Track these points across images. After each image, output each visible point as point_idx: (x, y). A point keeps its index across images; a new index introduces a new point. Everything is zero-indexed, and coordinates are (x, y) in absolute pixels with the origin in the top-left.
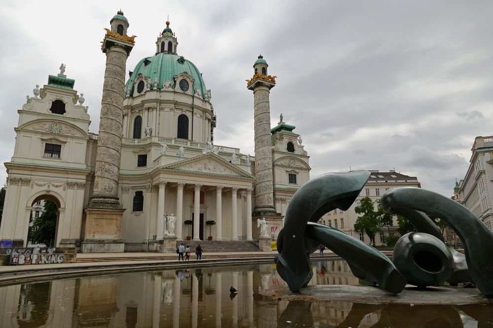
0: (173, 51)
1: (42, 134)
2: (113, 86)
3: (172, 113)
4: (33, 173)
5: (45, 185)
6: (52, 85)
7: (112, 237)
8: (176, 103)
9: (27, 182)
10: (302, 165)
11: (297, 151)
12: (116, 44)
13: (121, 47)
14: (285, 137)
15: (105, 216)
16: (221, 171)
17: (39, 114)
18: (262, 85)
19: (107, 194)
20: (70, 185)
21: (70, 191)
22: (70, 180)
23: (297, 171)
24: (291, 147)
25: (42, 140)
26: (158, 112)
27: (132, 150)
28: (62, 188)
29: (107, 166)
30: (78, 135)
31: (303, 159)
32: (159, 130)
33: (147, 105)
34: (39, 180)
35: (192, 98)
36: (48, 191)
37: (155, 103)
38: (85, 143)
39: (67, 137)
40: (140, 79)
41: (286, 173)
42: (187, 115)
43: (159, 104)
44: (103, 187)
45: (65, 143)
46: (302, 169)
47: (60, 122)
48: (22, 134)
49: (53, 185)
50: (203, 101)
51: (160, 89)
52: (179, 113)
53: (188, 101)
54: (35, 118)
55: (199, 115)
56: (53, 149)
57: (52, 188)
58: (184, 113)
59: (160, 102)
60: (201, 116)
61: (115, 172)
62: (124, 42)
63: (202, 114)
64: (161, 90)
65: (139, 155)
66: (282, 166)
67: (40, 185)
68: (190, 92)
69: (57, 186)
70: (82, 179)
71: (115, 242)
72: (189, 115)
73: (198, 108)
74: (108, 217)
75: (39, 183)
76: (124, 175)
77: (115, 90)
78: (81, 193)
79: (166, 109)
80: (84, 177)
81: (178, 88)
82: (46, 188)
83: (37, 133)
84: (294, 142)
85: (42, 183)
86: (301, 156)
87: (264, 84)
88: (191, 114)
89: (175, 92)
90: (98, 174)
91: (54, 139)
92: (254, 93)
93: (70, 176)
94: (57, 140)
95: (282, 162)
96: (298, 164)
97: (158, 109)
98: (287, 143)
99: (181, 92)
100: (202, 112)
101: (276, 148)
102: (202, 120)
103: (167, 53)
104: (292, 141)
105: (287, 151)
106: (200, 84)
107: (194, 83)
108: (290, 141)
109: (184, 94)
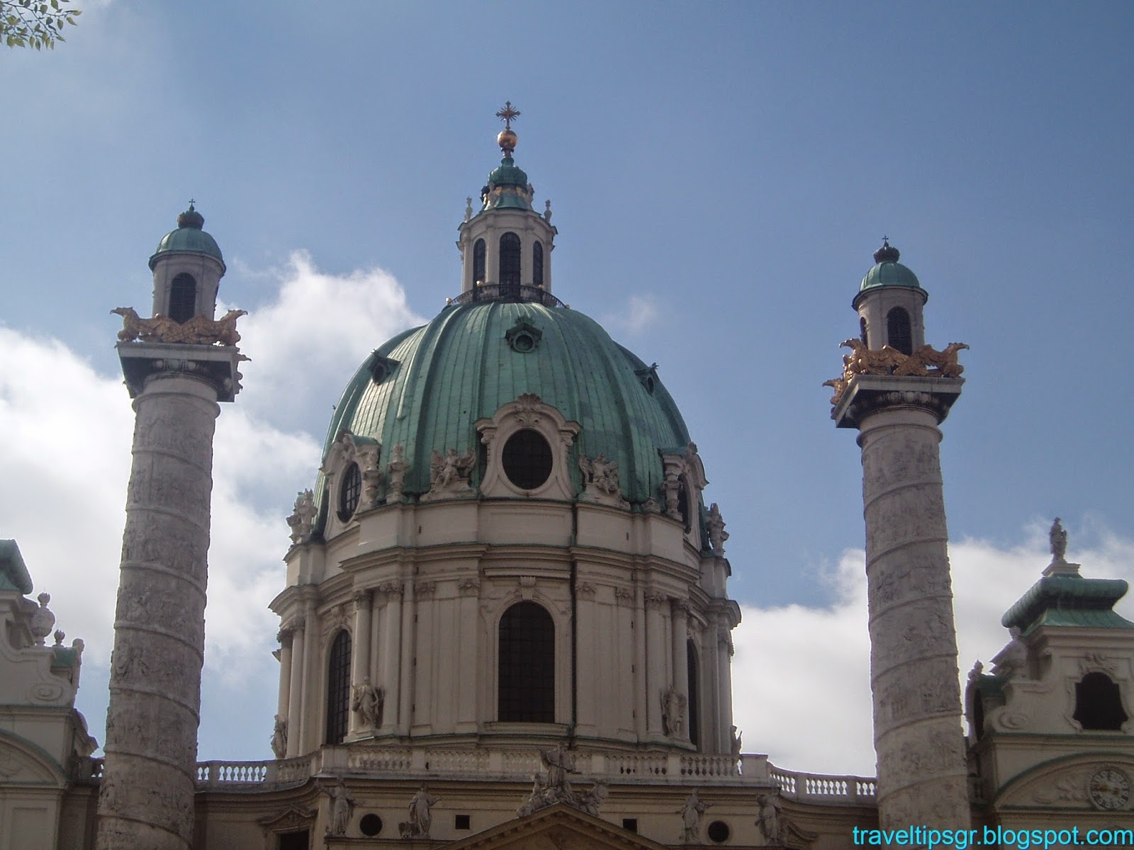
0: (527, 276)
2: (150, 547)
3: (471, 604)
8: (486, 553)
12: (159, 364)
13: (183, 370)
14: (1056, 655)
18: (888, 403)
27: (251, 816)
32: (412, 694)
33: (363, 581)
35: (569, 516)
37: (394, 568)
38: (52, 807)
40: (346, 455)
43: (410, 568)
50: (632, 515)
51: (417, 496)
52: (502, 597)
53: (549, 530)
55: (605, 594)
58: (527, 595)
59: (417, 557)
60: (620, 595)
62: (190, 349)
63: (625, 584)
64: (423, 499)
66: (1047, 813)
68: (558, 484)
72: (554, 599)
73: (600, 555)
79: (448, 590)
81: (496, 480)
84: (1120, 671)
87: (892, 397)
88: (564, 590)
89: (482, 501)
92: (861, 441)
97: (409, 595)
98: (1077, 685)
99: (511, 495)
100: (627, 575)
101: (1005, 720)
102: (626, 614)
103: (495, 292)
104: (1105, 665)
105: (1078, 725)
106: (619, 432)
107: (575, 438)
108: (1092, 667)
109: (529, 500)
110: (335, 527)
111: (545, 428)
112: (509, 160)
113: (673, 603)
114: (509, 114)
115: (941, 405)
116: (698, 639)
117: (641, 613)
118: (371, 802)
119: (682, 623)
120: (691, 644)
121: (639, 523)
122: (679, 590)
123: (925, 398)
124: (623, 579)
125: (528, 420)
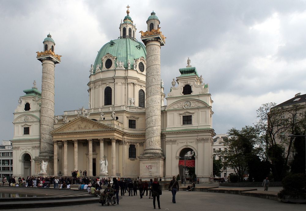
1: (22, 123)
3: (101, 88)
4: (20, 143)
6: (26, 95)
8: (102, 80)
9: (19, 148)
11: (195, 91)
14: (180, 82)
17: (20, 113)
20: (34, 148)
21: (34, 151)
22: (33, 145)
23: (193, 111)
24: (187, 90)
25: (22, 126)
26: (94, 90)
28: (31, 149)
30: (35, 120)
31: (201, 99)
35: (114, 72)
36: (26, 152)
38: (39, 124)
41: (179, 116)
42: (110, 86)
43: (94, 84)
45: (30, 125)
46: (198, 108)
47: (28, 115)
48: (15, 125)
49: (28, 148)
50: (125, 70)
51: (95, 73)
52: (104, 87)
53: (110, 75)
54: (18, 116)
55: (120, 84)
56: (27, 131)
57: (27, 150)
58: (108, 86)
59: (94, 82)
60: (123, 84)
62: (45, 56)
67: (23, 149)
68: (113, 67)
70: (38, 144)
72: (111, 86)
73: (119, 78)
75: (23, 148)
78: (38, 151)
79: (98, 87)
81: (104, 68)
82: (25, 150)
83: (20, 123)
84: (191, 84)
86: (198, 96)
88: (113, 84)
89: (102, 72)
93: (33, 143)
94: (27, 125)
95: (176, 107)
96: (193, 105)
97: (94, 88)
98: (183, 87)
99: (106, 70)
100: (124, 80)
101: (169, 95)
102: (124, 86)
104: (188, 83)
105: (183, 94)
106: (126, 57)
107: (116, 59)
108: (186, 84)
109: (108, 70)
111: (111, 58)
112: (128, 15)
114: (128, 7)
117: (126, 86)
118: (70, 119)
119: (135, 87)
120: (141, 90)
121: (127, 71)
124: (123, 81)
125: (108, 58)
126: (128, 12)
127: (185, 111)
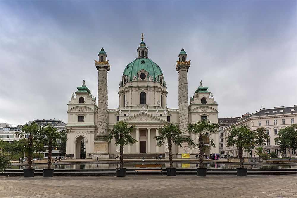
0: (145, 55)
1: (76, 112)
3: (137, 92)
4: (75, 129)
5: (79, 133)
6: (80, 91)
7: (104, 152)
8: (138, 87)
9: (73, 132)
10: (212, 110)
11: (209, 102)
12: (100, 67)
14: (199, 96)
15: (101, 144)
16: (149, 120)
17: (75, 105)
18: (181, 68)
19: (101, 135)
20: (89, 132)
21: (89, 134)
22: (88, 130)
23: (208, 114)
24: (204, 101)
25: (77, 115)
26: (131, 93)
27: (114, 114)
28: (86, 133)
29: (101, 123)
30: (90, 111)
31: (213, 107)
32: (131, 102)
33: (126, 90)
34: (77, 131)
35: (147, 82)
36: (81, 135)
37: (129, 89)
38: (93, 114)
39: (86, 112)
40: (124, 77)
41: (199, 116)
42: (145, 92)
43: (131, 89)
44: (100, 132)
45: (85, 115)
46: (211, 113)
47: (83, 107)
48: (69, 114)
52: (141, 91)
53: (145, 84)
54: (73, 106)
56: (81, 119)
57: (82, 134)
58: (143, 91)
59: (131, 87)
60: (153, 91)
61: (104, 125)
62: (103, 65)
64: (132, 81)
65: (117, 116)
66: (197, 113)
67: (78, 133)
68: (146, 79)
69: (84, 133)
70: (93, 129)
71: (105, 154)
72: (146, 91)
73: (151, 87)
74: (102, 144)
75: (77, 132)
76: (111, 126)
77: (102, 89)
78: (93, 135)
79: (134, 91)
80: (94, 128)
81: (140, 79)
82: (80, 134)
83: (75, 112)
84: (206, 97)
85: (79, 132)
86: (211, 105)
89: (138, 81)
90: (98, 127)
91: (81, 114)
92: (178, 73)
93: (88, 128)
95: (197, 110)
96: (208, 110)
97: (131, 91)
98: (202, 99)
101: (194, 103)
102: (154, 93)
103: (141, 57)
105: (201, 103)
106: (153, 73)
107: (148, 74)
108: (203, 97)
109: (143, 81)
110: (124, 85)
111: (145, 73)
112: (143, 41)
113: (159, 91)
114: (143, 35)
115: (188, 68)
116: (162, 95)
118: (125, 113)
119: (160, 94)
120: (161, 96)
121: (155, 83)
122: (160, 90)
123: (186, 67)
124: (153, 89)
125: (143, 72)
126: (143, 39)
127: (204, 114)
